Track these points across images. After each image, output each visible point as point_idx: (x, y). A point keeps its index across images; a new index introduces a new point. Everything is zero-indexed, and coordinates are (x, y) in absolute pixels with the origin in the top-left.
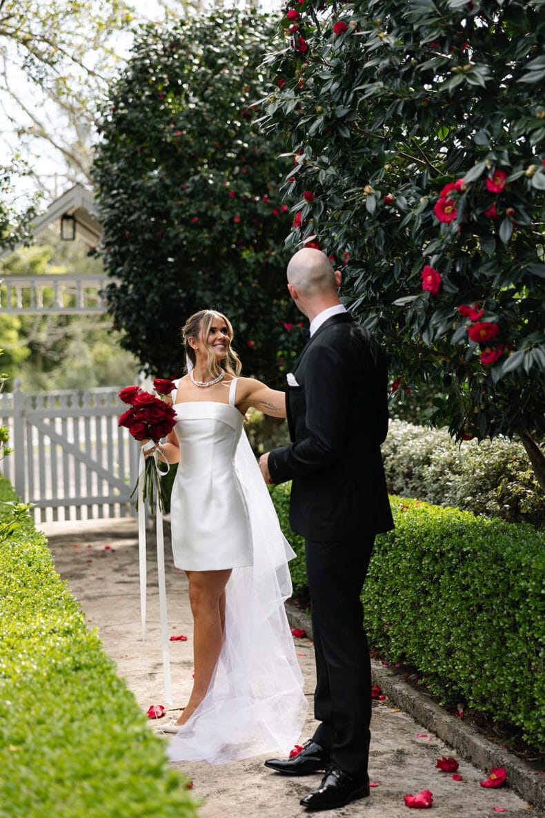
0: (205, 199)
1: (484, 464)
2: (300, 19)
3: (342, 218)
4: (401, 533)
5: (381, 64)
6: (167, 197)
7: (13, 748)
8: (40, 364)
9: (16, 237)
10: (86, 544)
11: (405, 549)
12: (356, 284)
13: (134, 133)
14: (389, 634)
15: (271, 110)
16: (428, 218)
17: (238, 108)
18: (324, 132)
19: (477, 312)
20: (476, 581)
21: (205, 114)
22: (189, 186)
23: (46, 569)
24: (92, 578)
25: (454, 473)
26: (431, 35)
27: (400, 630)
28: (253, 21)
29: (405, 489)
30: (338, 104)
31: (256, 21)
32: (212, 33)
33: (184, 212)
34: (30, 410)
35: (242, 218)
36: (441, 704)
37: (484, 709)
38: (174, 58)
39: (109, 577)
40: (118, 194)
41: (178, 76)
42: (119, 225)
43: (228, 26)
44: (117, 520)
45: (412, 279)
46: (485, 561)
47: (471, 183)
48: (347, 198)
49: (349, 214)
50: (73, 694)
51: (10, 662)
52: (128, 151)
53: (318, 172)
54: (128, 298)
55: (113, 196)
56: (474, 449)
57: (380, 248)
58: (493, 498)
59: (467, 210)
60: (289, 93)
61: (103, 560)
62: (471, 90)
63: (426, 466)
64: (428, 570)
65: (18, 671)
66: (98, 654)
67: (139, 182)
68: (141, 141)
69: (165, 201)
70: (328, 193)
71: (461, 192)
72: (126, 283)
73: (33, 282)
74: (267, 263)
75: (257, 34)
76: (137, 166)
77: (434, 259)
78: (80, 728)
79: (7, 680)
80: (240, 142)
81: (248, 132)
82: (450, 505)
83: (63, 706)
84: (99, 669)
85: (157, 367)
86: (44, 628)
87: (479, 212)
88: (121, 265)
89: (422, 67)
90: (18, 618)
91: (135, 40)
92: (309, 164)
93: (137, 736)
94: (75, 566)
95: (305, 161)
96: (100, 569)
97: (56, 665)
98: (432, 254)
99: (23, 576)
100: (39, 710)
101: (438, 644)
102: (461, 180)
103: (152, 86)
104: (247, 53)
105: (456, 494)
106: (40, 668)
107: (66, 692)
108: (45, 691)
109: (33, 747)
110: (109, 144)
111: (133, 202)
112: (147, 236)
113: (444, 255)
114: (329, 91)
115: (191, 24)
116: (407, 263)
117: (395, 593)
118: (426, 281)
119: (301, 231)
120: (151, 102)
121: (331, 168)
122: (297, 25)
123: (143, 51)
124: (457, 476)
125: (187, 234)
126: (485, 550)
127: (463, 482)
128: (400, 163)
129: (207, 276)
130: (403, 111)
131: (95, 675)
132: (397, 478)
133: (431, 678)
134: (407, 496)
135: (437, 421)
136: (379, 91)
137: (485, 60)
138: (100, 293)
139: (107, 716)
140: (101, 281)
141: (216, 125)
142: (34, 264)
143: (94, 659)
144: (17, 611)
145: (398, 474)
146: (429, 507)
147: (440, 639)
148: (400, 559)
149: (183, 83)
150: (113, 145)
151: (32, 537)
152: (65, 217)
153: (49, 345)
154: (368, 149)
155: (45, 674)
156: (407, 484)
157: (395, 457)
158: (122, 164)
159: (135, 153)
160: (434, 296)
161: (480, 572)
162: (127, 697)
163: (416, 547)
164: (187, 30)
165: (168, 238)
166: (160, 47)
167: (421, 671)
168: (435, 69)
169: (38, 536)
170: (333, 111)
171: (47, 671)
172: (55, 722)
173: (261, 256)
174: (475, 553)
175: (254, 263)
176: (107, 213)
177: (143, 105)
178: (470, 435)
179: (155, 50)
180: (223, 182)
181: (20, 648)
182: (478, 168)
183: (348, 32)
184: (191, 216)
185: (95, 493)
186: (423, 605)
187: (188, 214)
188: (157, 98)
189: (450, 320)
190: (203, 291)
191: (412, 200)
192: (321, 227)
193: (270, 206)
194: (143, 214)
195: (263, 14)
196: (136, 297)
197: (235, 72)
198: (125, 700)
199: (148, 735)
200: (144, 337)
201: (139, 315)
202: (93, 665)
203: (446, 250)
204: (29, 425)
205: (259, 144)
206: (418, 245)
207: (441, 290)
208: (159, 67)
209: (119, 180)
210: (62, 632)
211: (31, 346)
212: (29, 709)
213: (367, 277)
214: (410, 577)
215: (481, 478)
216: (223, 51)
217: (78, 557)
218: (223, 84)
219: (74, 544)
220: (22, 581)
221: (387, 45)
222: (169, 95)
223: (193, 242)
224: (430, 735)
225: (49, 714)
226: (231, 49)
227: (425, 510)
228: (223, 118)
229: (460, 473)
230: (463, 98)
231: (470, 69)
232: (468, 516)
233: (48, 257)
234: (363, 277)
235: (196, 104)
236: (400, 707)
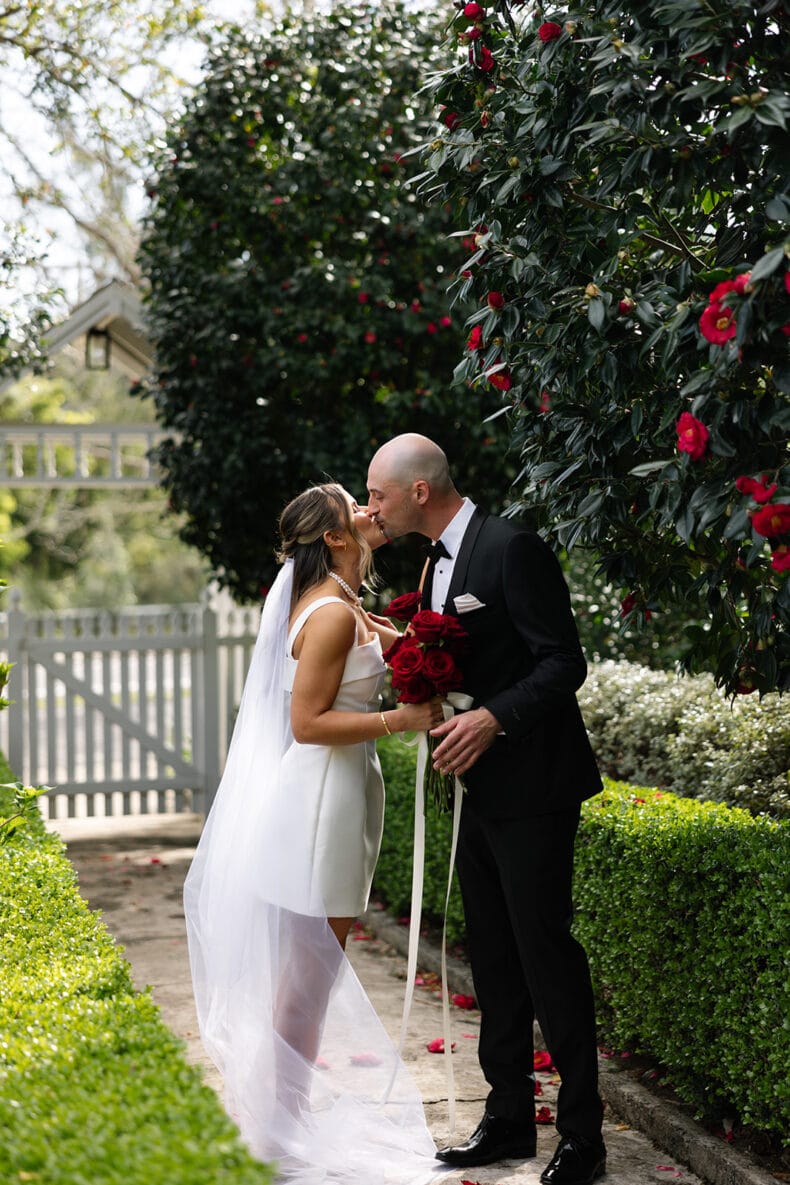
0: (320, 304)
1: (767, 733)
2: (483, 17)
3: (549, 334)
4: (634, 841)
5: (616, 90)
6: (259, 301)
7: (25, 1175)
8: (45, 566)
9: (21, 358)
10: (121, 856)
11: (640, 867)
12: (569, 441)
13: (206, 199)
14: (612, 1003)
15: (435, 163)
16: (690, 335)
17: (374, 161)
18: (522, 198)
19: (766, 489)
20: (757, 921)
21: (321, 170)
22: (294, 285)
23: (66, 893)
24: (132, 909)
25: (717, 747)
26: (697, 44)
27: (630, 998)
28: (399, 24)
29: (637, 772)
30: (544, 153)
31: (403, 23)
32: (334, 40)
33: (286, 325)
34: (33, 639)
35: (379, 337)
36: (697, 1118)
37: (767, 1127)
38: (271, 81)
39: (158, 908)
40: (180, 296)
41: (278, 109)
42: (181, 346)
43: (359, 30)
44: (171, 817)
45: (661, 434)
46: (772, 889)
47: (762, 281)
48: (557, 305)
49: (560, 329)
50: (117, 1091)
51: (13, 1039)
52: (197, 228)
53: (511, 262)
54: (194, 462)
55: (173, 300)
56: (750, 710)
57: (610, 384)
58: (780, 788)
59: (754, 325)
60: (465, 136)
61: (149, 880)
62: (761, 134)
63: (671, 736)
64: (678, 901)
65: (28, 1054)
66: (154, 1027)
67: (214, 277)
68: (216, 212)
69: (255, 308)
70: (526, 296)
71: (744, 296)
72: (190, 439)
73: (40, 435)
74: (418, 409)
75: (406, 43)
76: (209, 251)
77: (697, 403)
78: (131, 1145)
79: (10, 1067)
80: (376, 215)
81: (389, 200)
82: (711, 799)
83: (102, 1109)
84: (158, 1052)
85: (238, 573)
86: (67, 985)
87: (772, 327)
88: (183, 409)
89: (682, 96)
90: (24, 970)
91: (210, 51)
92: (497, 249)
93: (224, 1157)
94: (104, 890)
95: (489, 243)
96: (144, 895)
97: (88, 1044)
98: (694, 395)
99: (30, 902)
100: (63, 1116)
101: (693, 1021)
102: (744, 276)
103: (238, 124)
104: (389, 73)
105: (720, 780)
106: (62, 1049)
107: (106, 1088)
108: (72, 1085)
109: (56, 1174)
110: (166, 218)
111: (204, 308)
112: (225, 364)
113: (713, 397)
114: (529, 133)
115: (300, 27)
116: (653, 409)
117: (623, 939)
118: (684, 438)
119: (479, 356)
120: (235, 149)
121: (532, 255)
122: (479, 27)
123: (223, 68)
124: (722, 751)
125: (291, 360)
126: (770, 869)
127: (733, 761)
128: (638, 249)
129: (320, 429)
130: (651, 166)
131: (152, 1062)
132: (625, 755)
133: (680, 1075)
134: (640, 784)
135: (694, 662)
136: (612, 133)
137: (784, 85)
138: (149, 455)
139: (174, 1127)
140: (150, 435)
141: (339, 187)
142: (38, 409)
143: (150, 1036)
144: (22, 958)
145: (626, 748)
146: (678, 802)
147: (698, 1012)
148: (633, 885)
149: (286, 120)
150: (173, 219)
151: (41, 842)
152: (93, 332)
153: (61, 537)
154: (591, 227)
155: (71, 1059)
156: (640, 763)
157: (622, 720)
158: (187, 247)
159: (208, 231)
160: (696, 462)
161: (763, 906)
162: (206, 1099)
163: (658, 864)
164: (294, 36)
165: (259, 367)
166: (249, 62)
167: (664, 1065)
168: (704, 99)
169: (50, 839)
170: (537, 165)
171: (74, 1055)
172: (91, 1135)
173: (407, 397)
174: (755, 874)
175: (397, 409)
176: (162, 326)
177: (222, 154)
178: (749, 685)
179: (242, 68)
180: (348, 278)
181: (29, 1017)
182: (771, 258)
183: (562, 39)
184: (297, 332)
185: (135, 773)
186: (670, 959)
187: (291, 328)
188: (245, 143)
189: (722, 500)
190: (315, 451)
191: (663, 308)
192: (514, 351)
193: (423, 318)
194: (219, 328)
195: (415, 12)
196: (207, 461)
197: (369, 104)
198: (201, 1102)
199: (241, 1157)
200: (218, 525)
201: (209, 488)
202: (148, 1045)
203: (717, 388)
204: (32, 664)
205: (408, 219)
206: (671, 381)
207: (708, 452)
208: (248, 95)
209: (182, 274)
210: (95, 992)
211: (33, 539)
212: (48, 1114)
213: (587, 431)
214: (648, 912)
215: (760, 756)
216: (351, 69)
217: (109, 875)
218: (351, 123)
219: (101, 854)
220: (28, 911)
221: (627, 59)
222: (263, 140)
223: (297, 374)
224: (678, 1167)
225: (81, 1122)
226: (363, 69)
227: (673, 805)
228: (349, 177)
229: (727, 748)
230: (747, 146)
231: (762, 99)
232: (740, 817)
233: (62, 398)
234: (580, 431)
235: (307, 154)
236: (630, 1123)
